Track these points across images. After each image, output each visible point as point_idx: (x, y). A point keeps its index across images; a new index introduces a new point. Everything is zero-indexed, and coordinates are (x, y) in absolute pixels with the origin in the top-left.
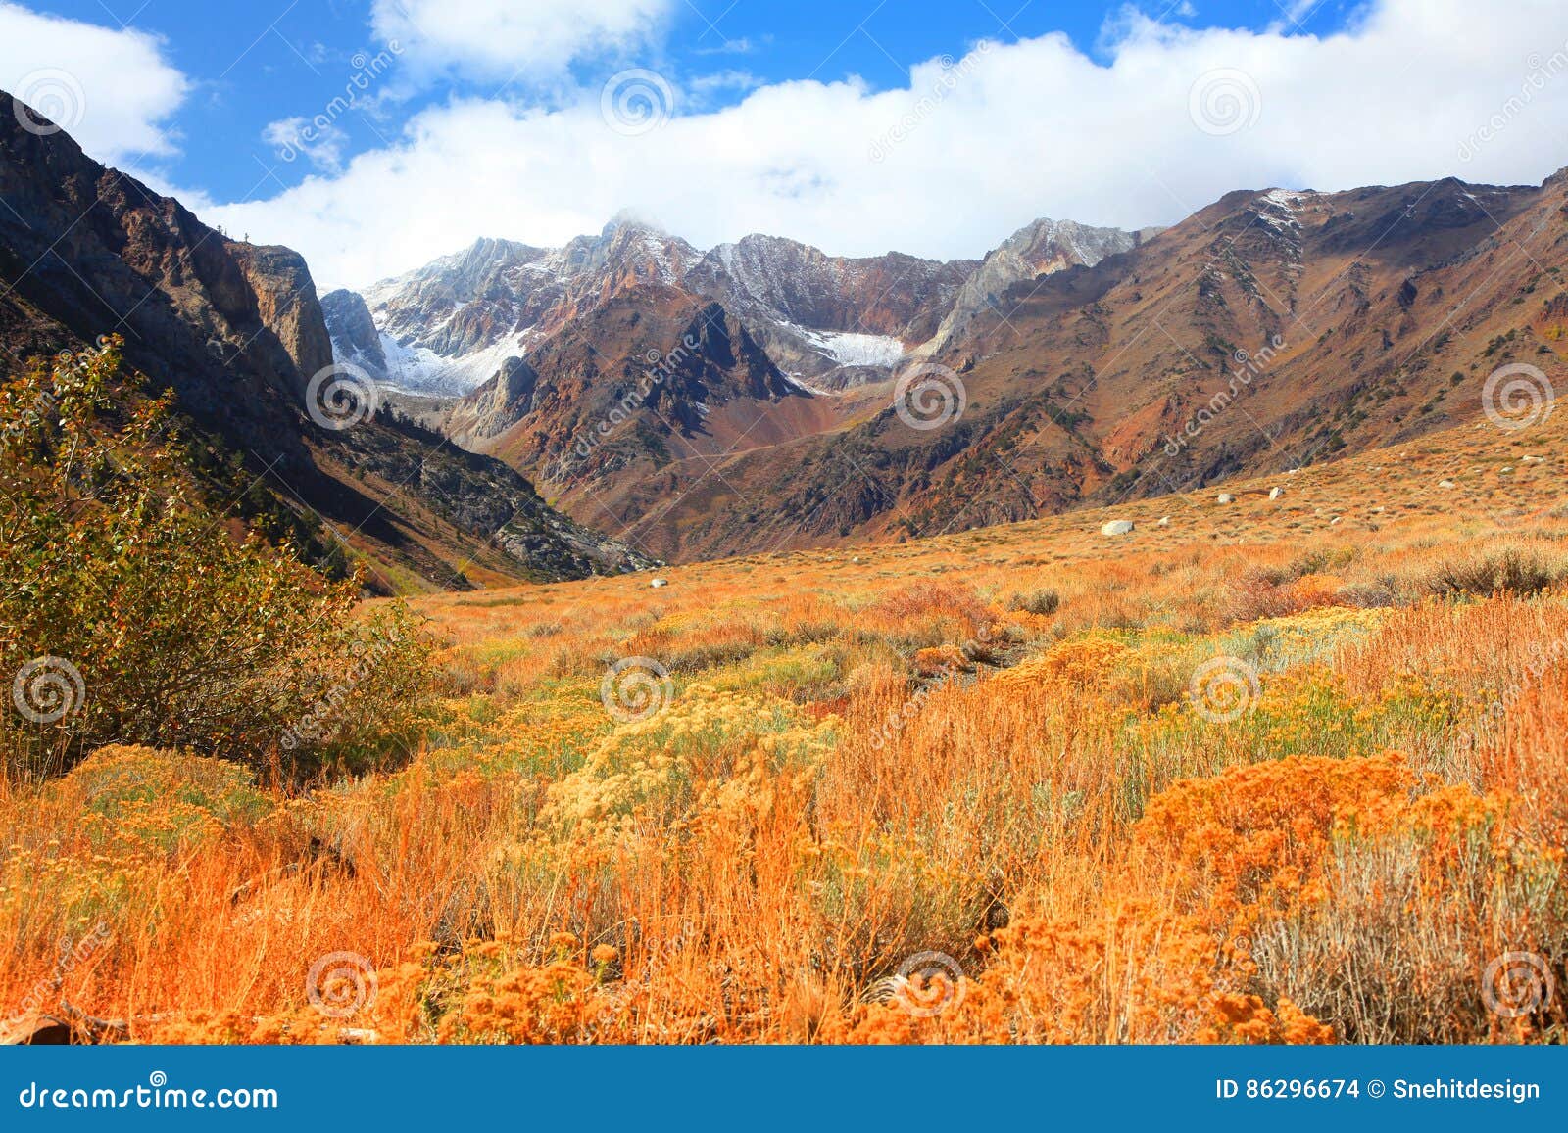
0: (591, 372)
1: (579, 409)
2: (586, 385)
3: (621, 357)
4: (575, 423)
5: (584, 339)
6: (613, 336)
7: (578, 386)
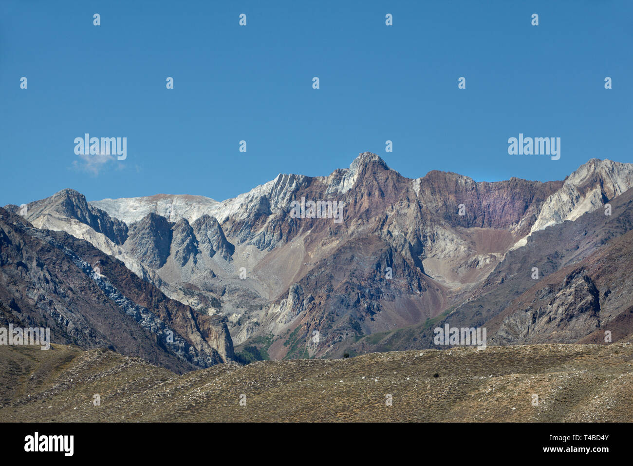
0: (331, 290)
1: (324, 310)
2: (328, 296)
3: (344, 281)
4: (323, 318)
5: (327, 272)
6: (341, 268)
7: (325, 297)
